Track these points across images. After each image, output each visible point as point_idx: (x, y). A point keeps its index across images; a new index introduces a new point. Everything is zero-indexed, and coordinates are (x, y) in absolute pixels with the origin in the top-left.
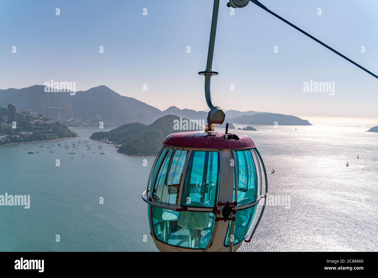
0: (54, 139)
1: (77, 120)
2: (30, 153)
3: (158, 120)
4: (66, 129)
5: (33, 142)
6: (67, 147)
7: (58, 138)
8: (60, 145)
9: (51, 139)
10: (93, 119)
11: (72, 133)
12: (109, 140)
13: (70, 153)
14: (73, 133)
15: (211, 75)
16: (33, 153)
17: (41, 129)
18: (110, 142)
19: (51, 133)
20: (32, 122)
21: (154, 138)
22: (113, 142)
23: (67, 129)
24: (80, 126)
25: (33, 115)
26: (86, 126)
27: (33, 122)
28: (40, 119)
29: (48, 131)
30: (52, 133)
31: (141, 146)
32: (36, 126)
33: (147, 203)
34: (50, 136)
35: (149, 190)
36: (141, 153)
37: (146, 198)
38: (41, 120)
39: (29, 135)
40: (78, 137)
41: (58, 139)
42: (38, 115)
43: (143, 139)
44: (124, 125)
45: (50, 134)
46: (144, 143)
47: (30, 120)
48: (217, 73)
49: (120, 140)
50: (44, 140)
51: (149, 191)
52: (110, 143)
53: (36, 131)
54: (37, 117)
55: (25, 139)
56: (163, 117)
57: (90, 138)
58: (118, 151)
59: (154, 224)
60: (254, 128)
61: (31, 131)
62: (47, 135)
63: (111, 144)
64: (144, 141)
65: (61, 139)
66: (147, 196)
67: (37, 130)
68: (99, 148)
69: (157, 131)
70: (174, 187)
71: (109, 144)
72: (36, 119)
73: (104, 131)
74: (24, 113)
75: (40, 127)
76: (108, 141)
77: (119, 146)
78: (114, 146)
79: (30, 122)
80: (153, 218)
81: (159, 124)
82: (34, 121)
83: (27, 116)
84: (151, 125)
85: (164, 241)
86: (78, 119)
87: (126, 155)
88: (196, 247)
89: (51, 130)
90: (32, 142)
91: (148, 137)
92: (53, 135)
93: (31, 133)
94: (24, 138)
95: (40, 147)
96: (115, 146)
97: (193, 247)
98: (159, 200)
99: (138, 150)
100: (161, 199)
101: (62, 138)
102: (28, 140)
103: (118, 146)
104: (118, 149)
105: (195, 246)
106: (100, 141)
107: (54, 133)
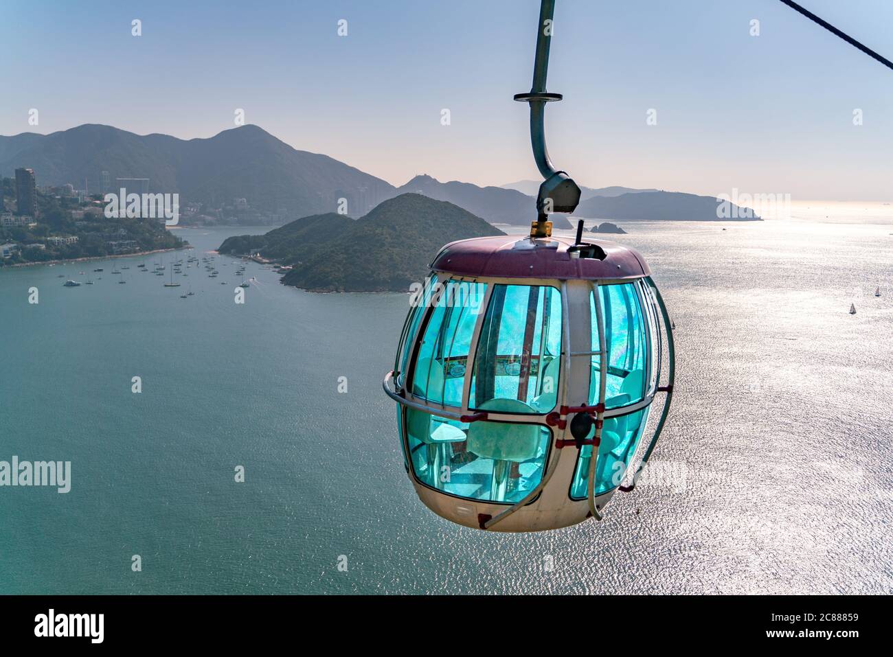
0: (130, 253)
1: (189, 208)
2: (70, 285)
3: (380, 206)
4: (160, 229)
5: (80, 259)
6: (159, 272)
7: (140, 251)
8: (143, 266)
9: (122, 253)
10: (228, 207)
11: (175, 238)
12: (264, 255)
13: (166, 286)
14: (178, 239)
15: (546, 102)
16: (78, 285)
17: (97, 229)
18: (264, 261)
19: (123, 238)
20: (78, 214)
21: (370, 249)
22: (272, 261)
23: (161, 231)
24: (196, 225)
25: (78, 195)
26: (210, 224)
27: (79, 212)
28: (96, 206)
29: (114, 234)
30: (126, 240)
31: (338, 268)
32: (85, 223)
33: (396, 402)
34: (121, 245)
35: (399, 371)
36: (337, 283)
37: (393, 390)
38: (98, 208)
39: (68, 244)
40: (188, 248)
41: (140, 254)
42: (91, 196)
43: (343, 251)
44: (300, 220)
45: (121, 242)
46: (344, 261)
47: (72, 209)
48: (559, 97)
49: (290, 256)
50: (107, 256)
51: (399, 373)
52: (265, 263)
53: (86, 234)
54: (88, 200)
55: (58, 253)
56: (391, 199)
57: (216, 251)
58: (283, 281)
59: (411, 448)
60: (618, 227)
61: (73, 235)
62: (114, 243)
63: (267, 265)
64: (345, 256)
65: (147, 253)
66: (396, 384)
67: (88, 232)
68: (238, 273)
69: (377, 231)
70: (459, 362)
71: (264, 265)
72: (85, 205)
73: (251, 235)
74: (56, 190)
75: (95, 224)
76: (261, 258)
77: (288, 267)
78: (274, 269)
79: (71, 213)
80: (410, 436)
81: (382, 216)
82: (81, 210)
83: (63, 199)
84: (362, 219)
85: (436, 486)
86: (191, 207)
87: (302, 288)
88: (508, 501)
89: (123, 232)
90: (77, 260)
91: (355, 248)
92: (127, 244)
93: (75, 238)
94: (57, 250)
95: (95, 271)
96: (277, 270)
97: (501, 498)
98: (422, 395)
99: (330, 278)
100: (425, 392)
101: (150, 250)
102: (66, 254)
103: (284, 270)
104: (283, 276)
105: (505, 498)
106: (241, 257)
107: (131, 239)
